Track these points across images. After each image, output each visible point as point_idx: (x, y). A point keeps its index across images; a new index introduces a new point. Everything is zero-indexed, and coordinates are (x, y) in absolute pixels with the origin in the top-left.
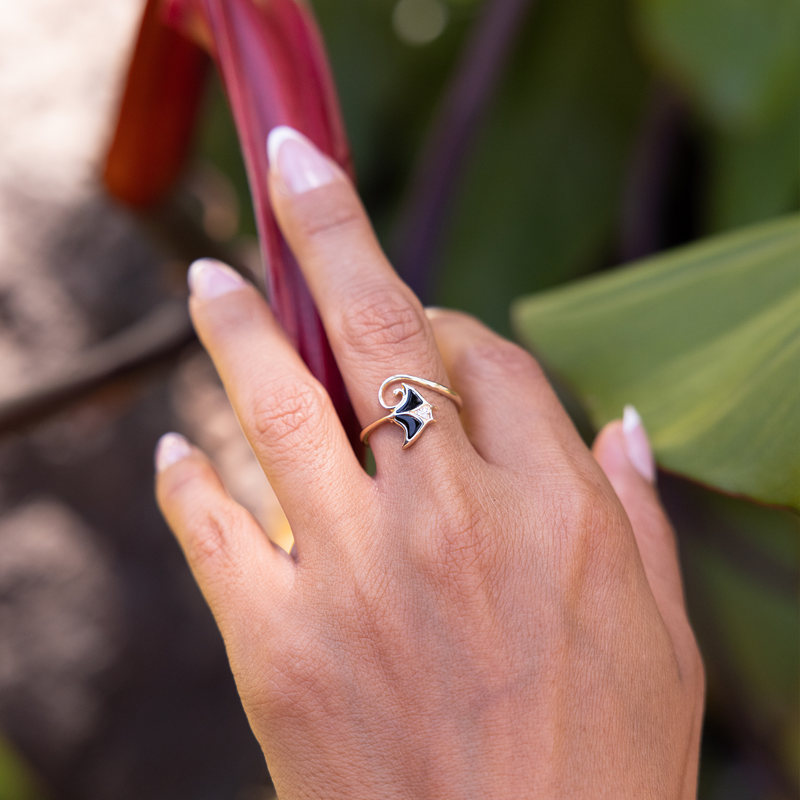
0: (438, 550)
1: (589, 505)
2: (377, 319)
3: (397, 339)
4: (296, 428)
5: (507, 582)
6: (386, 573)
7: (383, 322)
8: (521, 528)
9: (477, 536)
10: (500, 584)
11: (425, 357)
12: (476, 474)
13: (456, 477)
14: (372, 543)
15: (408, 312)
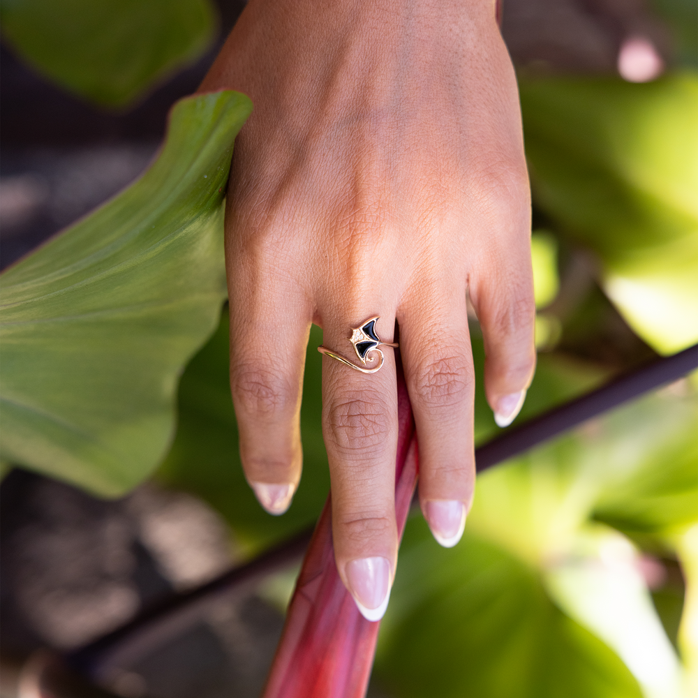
0: (380, 227)
1: (260, 231)
2: (366, 423)
3: (357, 403)
4: (441, 360)
5: (338, 193)
6: (418, 228)
7: (364, 420)
8: (315, 229)
9: (350, 229)
10: (343, 193)
11: (340, 384)
12: (333, 282)
13: (349, 281)
14: (420, 254)
15: (341, 425)
